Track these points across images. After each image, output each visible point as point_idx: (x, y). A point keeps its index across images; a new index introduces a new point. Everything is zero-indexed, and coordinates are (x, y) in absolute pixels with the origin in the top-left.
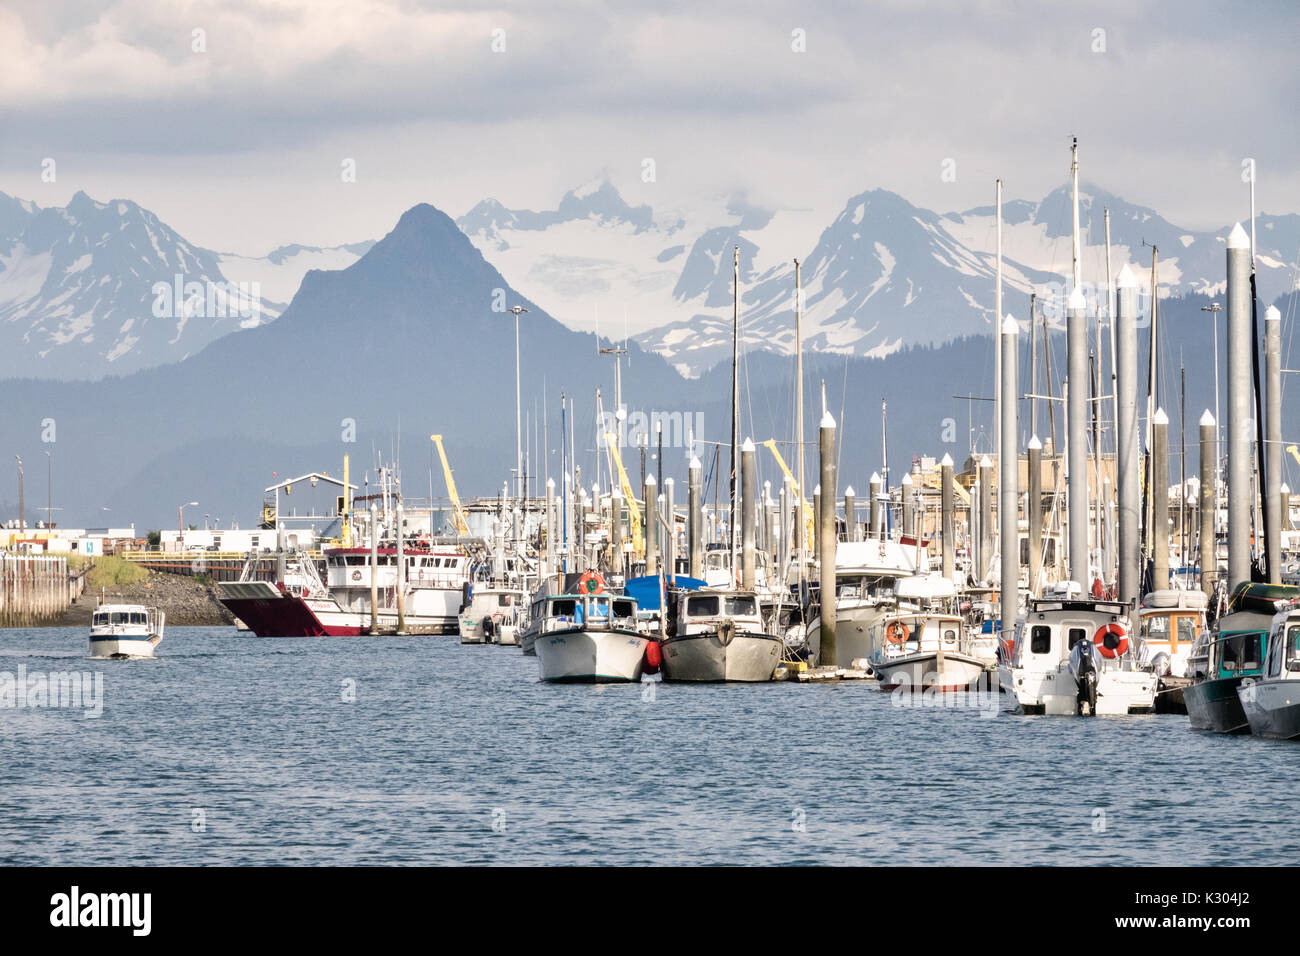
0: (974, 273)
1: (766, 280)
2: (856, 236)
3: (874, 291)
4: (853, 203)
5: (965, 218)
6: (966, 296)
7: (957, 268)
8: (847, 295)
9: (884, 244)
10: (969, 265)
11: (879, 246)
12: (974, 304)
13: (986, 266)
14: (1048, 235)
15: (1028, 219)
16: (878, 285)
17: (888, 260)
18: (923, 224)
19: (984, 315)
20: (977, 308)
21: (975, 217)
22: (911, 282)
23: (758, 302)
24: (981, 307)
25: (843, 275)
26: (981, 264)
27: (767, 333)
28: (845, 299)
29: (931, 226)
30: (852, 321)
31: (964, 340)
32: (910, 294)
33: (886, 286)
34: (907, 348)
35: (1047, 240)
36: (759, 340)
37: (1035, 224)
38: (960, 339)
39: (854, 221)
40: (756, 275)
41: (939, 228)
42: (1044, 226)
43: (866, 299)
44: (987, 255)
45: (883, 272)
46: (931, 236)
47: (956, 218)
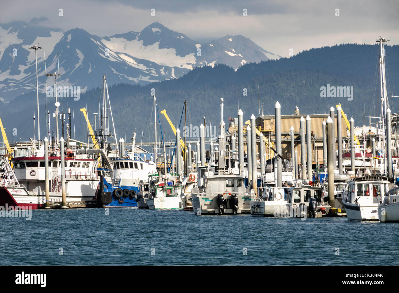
0: (115, 60)
1: (33, 64)
2: (68, 47)
3: (76, 68)
4: (66, 34)
5: (111, 39)
6: (113, 69)
7: (108, 58)
8: (65, 69)
9: (79, 49)
10: (113, 57)
11: (77, 50)
12: (115, 72)
13: (120, 57)
14: (144, 45)
15: (136, 39)
16: (77, 66)
17: (81, 56)
18: (95, 42)
19: (119, 76)
20: (117, 74)
21: (115, 38)
22: (90, 64)
23: (30, 73)
24: (118, 73)
25: (63, 62)
26: (117, 56)
27: (34, 85)
28: (64, 71)
29: (98, 42)
30: (68, 80)
31: (117, 85)
32: (90, 69)
33: (81, 66)
34: (94, 89)
35: (143, 47)
36: (31, 88)
37: (138, 41)
38: (115, 85)
39: (67, 40)
40: (29, 62)
41: (101, 43)
42: (142, 41)
43: (73, 71)
44: (120, 53)
45: (79, 60)
46: (97, 46)
47: (108, 39)
